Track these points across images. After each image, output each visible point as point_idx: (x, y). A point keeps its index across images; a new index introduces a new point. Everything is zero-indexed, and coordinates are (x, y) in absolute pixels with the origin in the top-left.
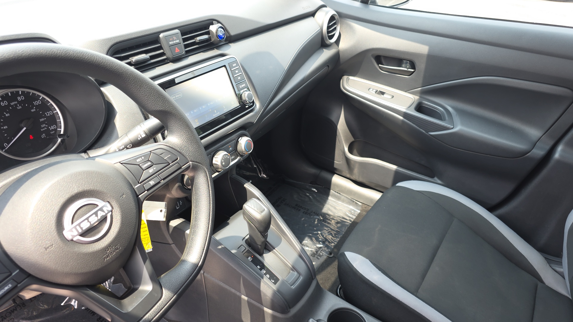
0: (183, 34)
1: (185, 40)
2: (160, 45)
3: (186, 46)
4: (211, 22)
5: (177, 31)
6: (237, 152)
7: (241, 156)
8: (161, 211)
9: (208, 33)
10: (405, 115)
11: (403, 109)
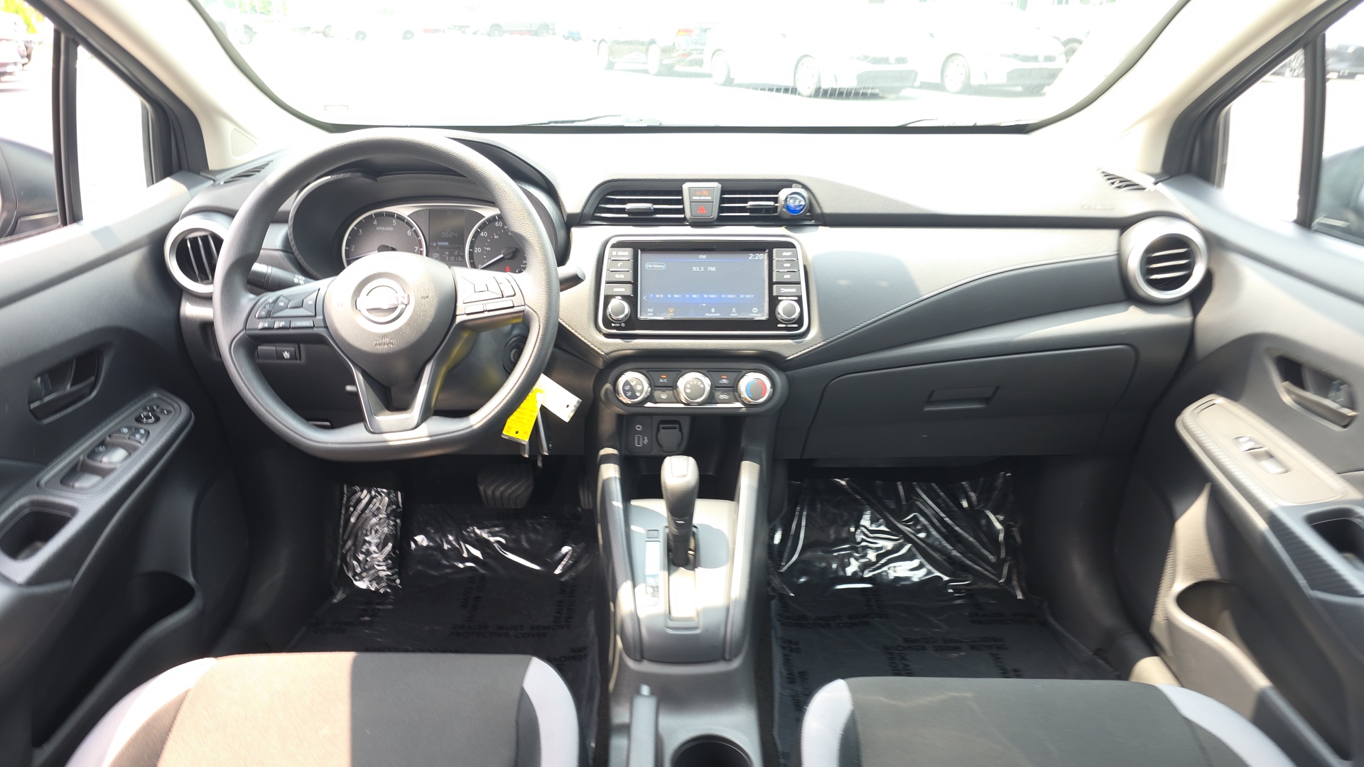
0: (723, 192)
1: (722, 200)
2: (680, 198)
3: (721, 210)
4: (788, 183)
5: (716, 184)
6: (736, 393)
7: (743, 403)
8: (568, 406)
9: (776, 200)
10: (1273, 521)
11: (1272, 504)
